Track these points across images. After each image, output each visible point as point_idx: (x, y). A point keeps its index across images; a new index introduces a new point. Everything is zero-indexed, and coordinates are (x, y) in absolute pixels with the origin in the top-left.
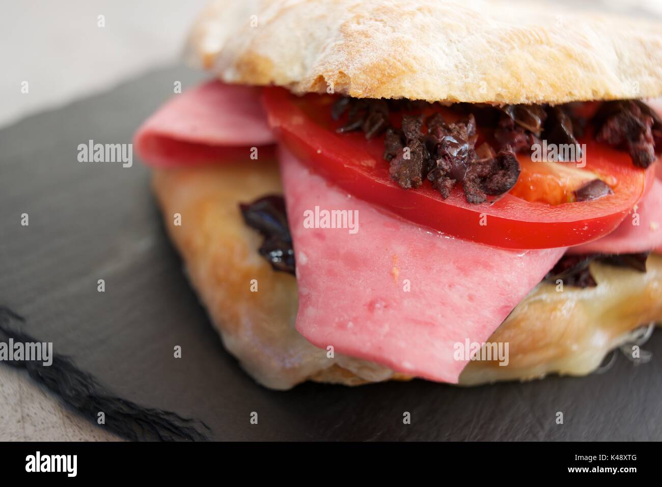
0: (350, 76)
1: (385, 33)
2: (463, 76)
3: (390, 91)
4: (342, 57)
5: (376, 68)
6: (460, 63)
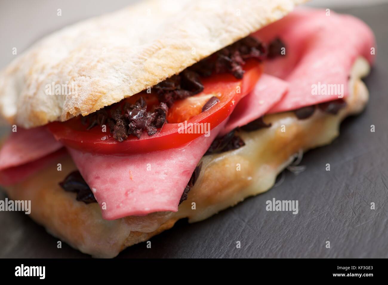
0: (79, 108)
1: (87, 81)
2: (128, 84)
3: (99, 107)
5: (88, 100)
6: (124, 79)
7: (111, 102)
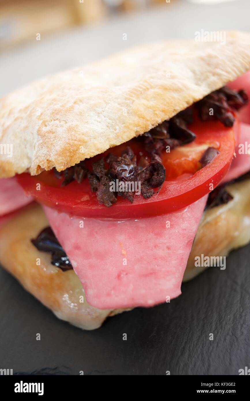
0: (53, 161)
1: (61, 126)
2: (114, 130)
3: (78, 159)
4: (45, 151)
5: (65, 150)
6: (109, 123)
7: (93, 153)
